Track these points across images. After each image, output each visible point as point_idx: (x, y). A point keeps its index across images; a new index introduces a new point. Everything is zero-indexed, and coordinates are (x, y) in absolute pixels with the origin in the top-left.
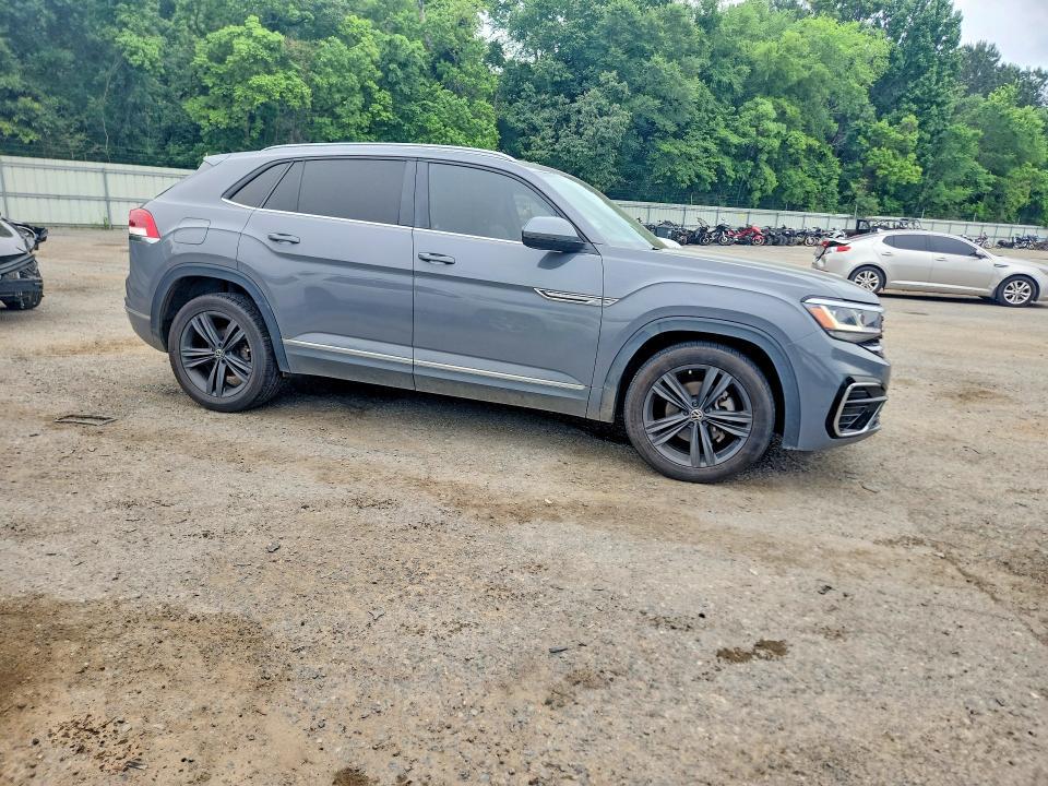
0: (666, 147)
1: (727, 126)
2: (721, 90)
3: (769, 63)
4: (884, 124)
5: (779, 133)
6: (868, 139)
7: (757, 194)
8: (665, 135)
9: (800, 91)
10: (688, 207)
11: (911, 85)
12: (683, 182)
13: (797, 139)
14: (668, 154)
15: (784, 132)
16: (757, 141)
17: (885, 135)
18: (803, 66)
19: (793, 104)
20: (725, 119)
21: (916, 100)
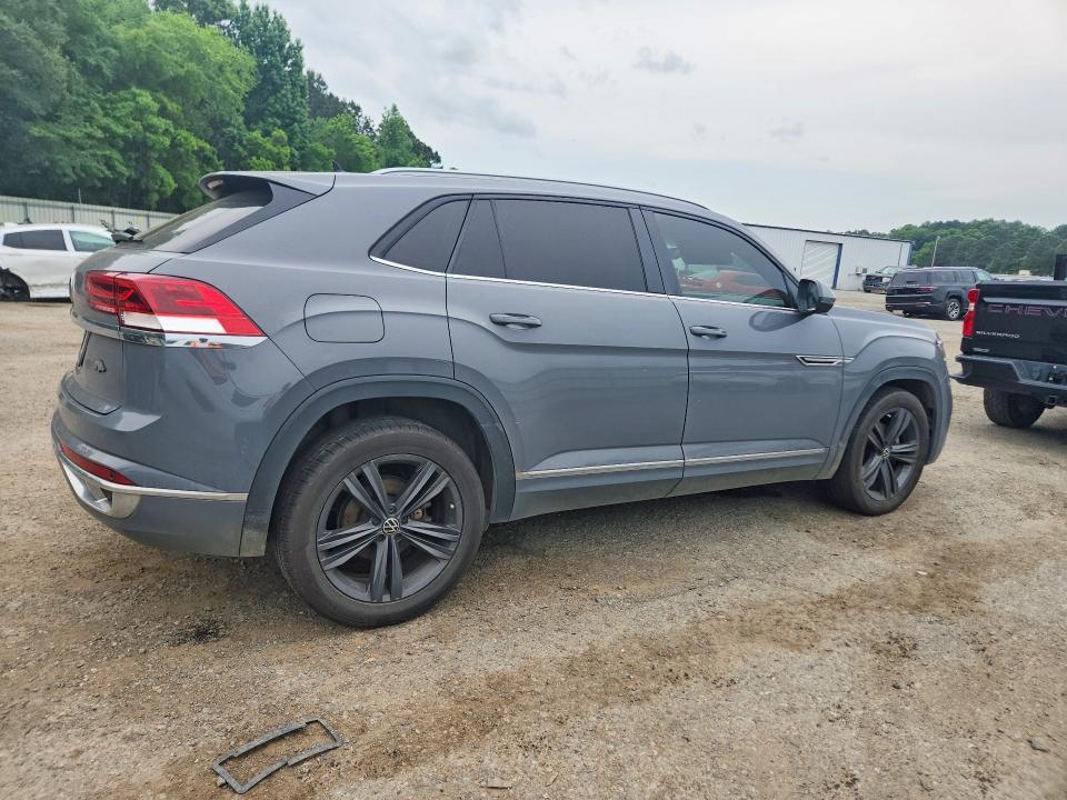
0: (36, 131)
1: (107, 115)
2: (91, 72)
3: (138, 51)
4: (257, 134)
5: (167, 130)
6: (244, 147)
7: (156, 197)
8: (30, 117)
9: (176, 87)
10: (76, 205)
11: (272, 100)
12: (65, 175)
13: (186, 139)
14: (41, 140)
15: (172, 130)
16: (145, 137)
17: (258, 146)
18: (176, 63)
19: (173, 101)
20: (103, 108)
21: (277, 115)
